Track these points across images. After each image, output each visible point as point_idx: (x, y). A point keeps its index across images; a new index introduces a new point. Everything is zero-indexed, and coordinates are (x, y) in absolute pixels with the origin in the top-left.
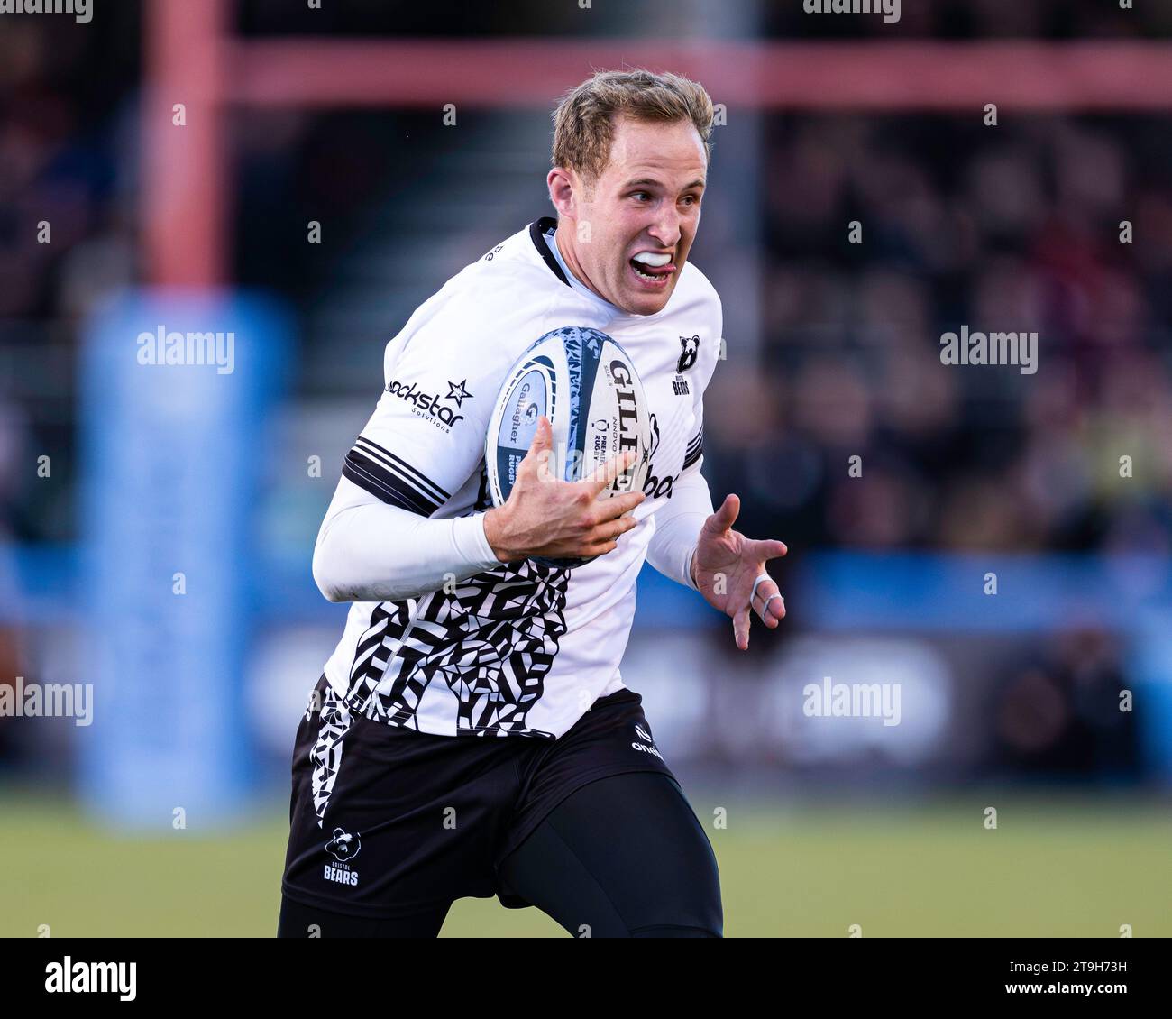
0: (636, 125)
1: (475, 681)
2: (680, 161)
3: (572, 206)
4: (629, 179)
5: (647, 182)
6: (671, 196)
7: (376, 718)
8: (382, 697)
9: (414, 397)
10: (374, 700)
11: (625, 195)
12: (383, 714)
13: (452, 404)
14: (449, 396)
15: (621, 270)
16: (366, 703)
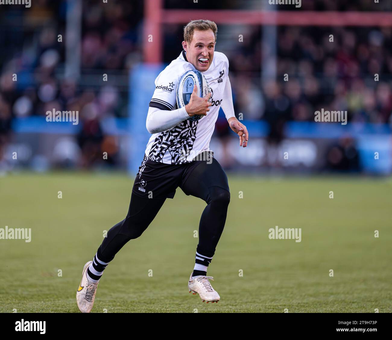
0: (198, 31)
1: (176, 151)
2: (208, 38)
3: (187, 49)
4: (196, 43)
5: (200, 43)
6: (206, 46)
7: (154, 160)
8: (155, 156)
9: (162, 88)
10: (153, 156)
11: (196, 46)
12: (155, 159)
13: (171, 87)
14: (170, 86)
15: (197, 62)
16: (152, 157)
